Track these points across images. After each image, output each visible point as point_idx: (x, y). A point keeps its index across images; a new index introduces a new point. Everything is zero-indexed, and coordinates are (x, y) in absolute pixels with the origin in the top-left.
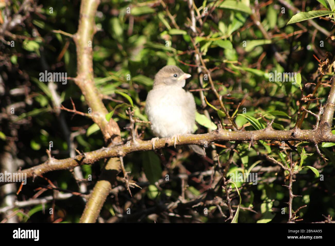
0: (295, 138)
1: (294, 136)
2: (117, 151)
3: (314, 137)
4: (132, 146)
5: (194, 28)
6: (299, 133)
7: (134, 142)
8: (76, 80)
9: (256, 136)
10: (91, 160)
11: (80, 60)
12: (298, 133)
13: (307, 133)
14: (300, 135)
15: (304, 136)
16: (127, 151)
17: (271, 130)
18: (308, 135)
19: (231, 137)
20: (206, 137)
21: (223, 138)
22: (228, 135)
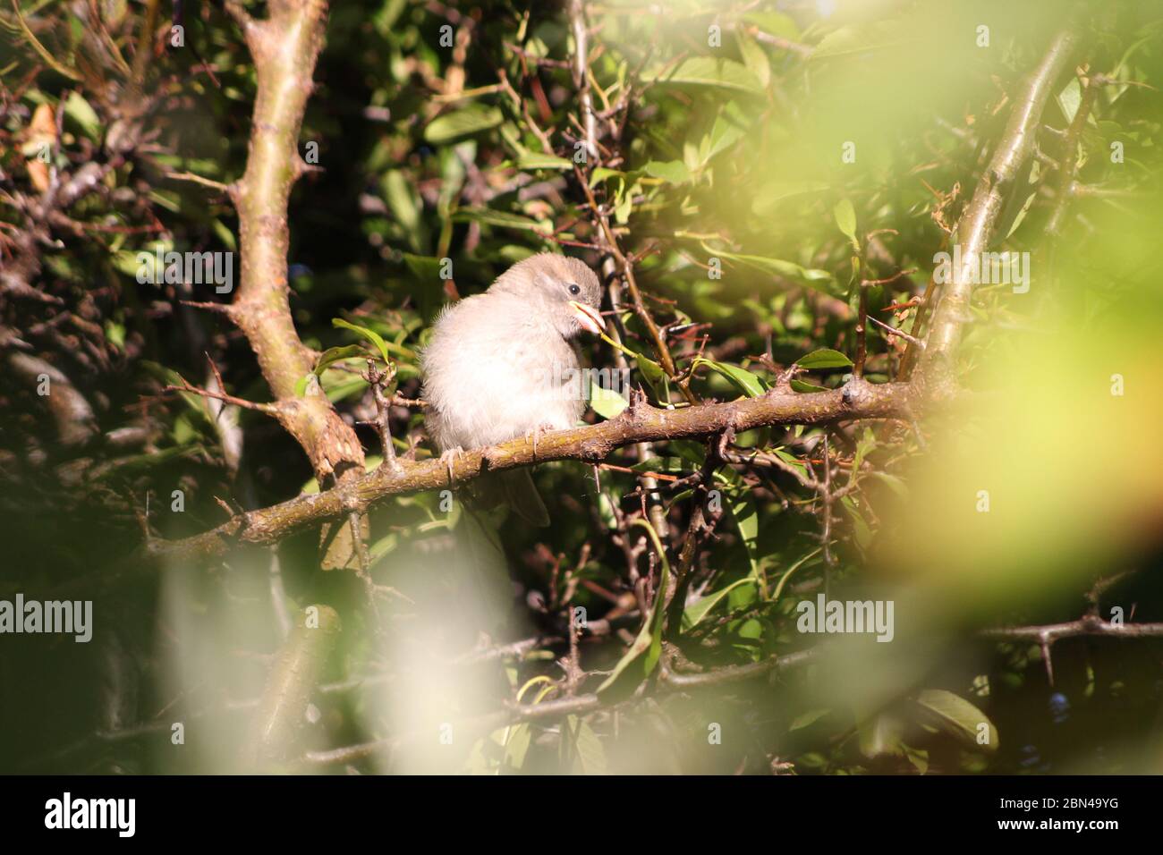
0: (852, 408)
1: (850, 404)
2: (341, 498)
3: (905, 399)
4: (386, 478)
5: (590, 144)
6: (864, 392)
7: (390, 467)
8: (231, 309)
9: (743, 414)
10: (265, 531)
11: (247, 253)
12: (861, 392)
13: (889, 391)
14: (867, 397)
15: (879, 401)
16: (368, 494)
17: (787, 393)
18: (889, 396)
19: (672, 426)
20: (598, 431)
21: (648, 431)
22: (663, 421)
